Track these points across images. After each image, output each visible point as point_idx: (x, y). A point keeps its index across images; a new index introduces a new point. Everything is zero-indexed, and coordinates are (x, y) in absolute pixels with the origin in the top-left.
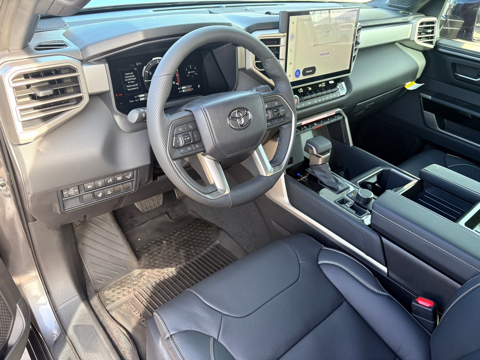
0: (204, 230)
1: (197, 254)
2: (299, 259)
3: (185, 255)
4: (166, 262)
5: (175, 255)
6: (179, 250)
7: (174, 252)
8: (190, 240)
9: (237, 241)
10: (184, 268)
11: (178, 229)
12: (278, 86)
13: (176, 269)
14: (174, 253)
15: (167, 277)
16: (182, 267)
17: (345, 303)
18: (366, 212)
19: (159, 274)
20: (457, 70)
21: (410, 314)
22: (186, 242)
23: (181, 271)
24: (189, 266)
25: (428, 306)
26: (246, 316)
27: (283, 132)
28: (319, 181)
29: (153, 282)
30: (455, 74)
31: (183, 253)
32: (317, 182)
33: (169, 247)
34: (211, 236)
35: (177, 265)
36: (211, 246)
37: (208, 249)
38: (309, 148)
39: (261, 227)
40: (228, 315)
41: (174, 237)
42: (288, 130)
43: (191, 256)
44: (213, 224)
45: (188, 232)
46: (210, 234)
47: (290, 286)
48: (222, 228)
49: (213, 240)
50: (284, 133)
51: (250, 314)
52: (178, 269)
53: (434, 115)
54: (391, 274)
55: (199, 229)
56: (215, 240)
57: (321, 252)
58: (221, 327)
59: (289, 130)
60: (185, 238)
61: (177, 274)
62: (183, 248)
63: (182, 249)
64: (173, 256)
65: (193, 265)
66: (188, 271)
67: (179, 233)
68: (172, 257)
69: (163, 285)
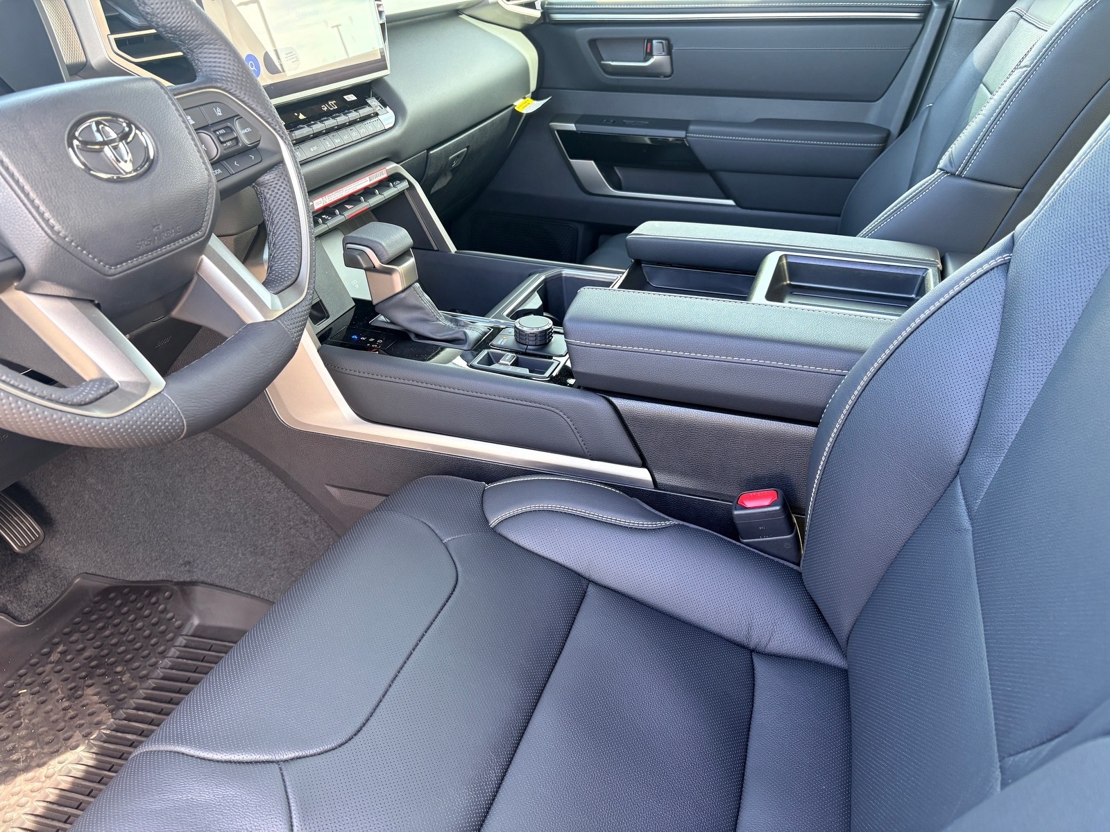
0: (141, 609)
1: (144, 678)
2: (440, 534)
3: (105, 698)
4: (48, 743)
5: (71, 713)
6: (79, 693)
7: (66, 704)
8: (105, 652)
9: (252, 592)
10: (114, 733)
11: (56, 640)
12: (205, 64)
13: (90, 746)
14: (65, 709)
15: (65, 783)
16: (108, 732)
17: (591, 590)
18: (553, 363)
19: (37, 785)
20: (604, 56)
21: (738, 544)
22: (94, 663)
23: (106, 745)
24: (129, 721)
25: (767, 502)
26: (355, 735)
27: (268, 196)
28: (412, 337)
29: (24, 817)
30: (602, 62)
31: (95, 695)
32: (410, 339)
33: (42, 698)
34: (170, 615)
35: (86, 736)
36: (181, 641)
37: (173, 652)
38: (356, 253)
39: (305, 522)
40: (300, 758)
41: (49, 667)
42: (281, 186)
43: (123, 693)
44: (162, 581)
45: (91, 635)
46: (164, 611)
47: (443, 606)
48: (195, 578)
49: (178, 623)
50: (272, 198)
51: (364, 725)
52: (95, 745)
53: (593, 162)
54: (662, 479)
55: (124, 614)
56: (189, 618)
57: (485, 498)
58: (291, 801)
59: (284, 186)
60: (87, 654)
61: (96, 759)
62: (90, 682)
63: (89, 686)
64: (67, 718)
65: (140, 713)
66: (129, 736)
67: (61, 648)
68: (65, 721)
69: (60, 808)
